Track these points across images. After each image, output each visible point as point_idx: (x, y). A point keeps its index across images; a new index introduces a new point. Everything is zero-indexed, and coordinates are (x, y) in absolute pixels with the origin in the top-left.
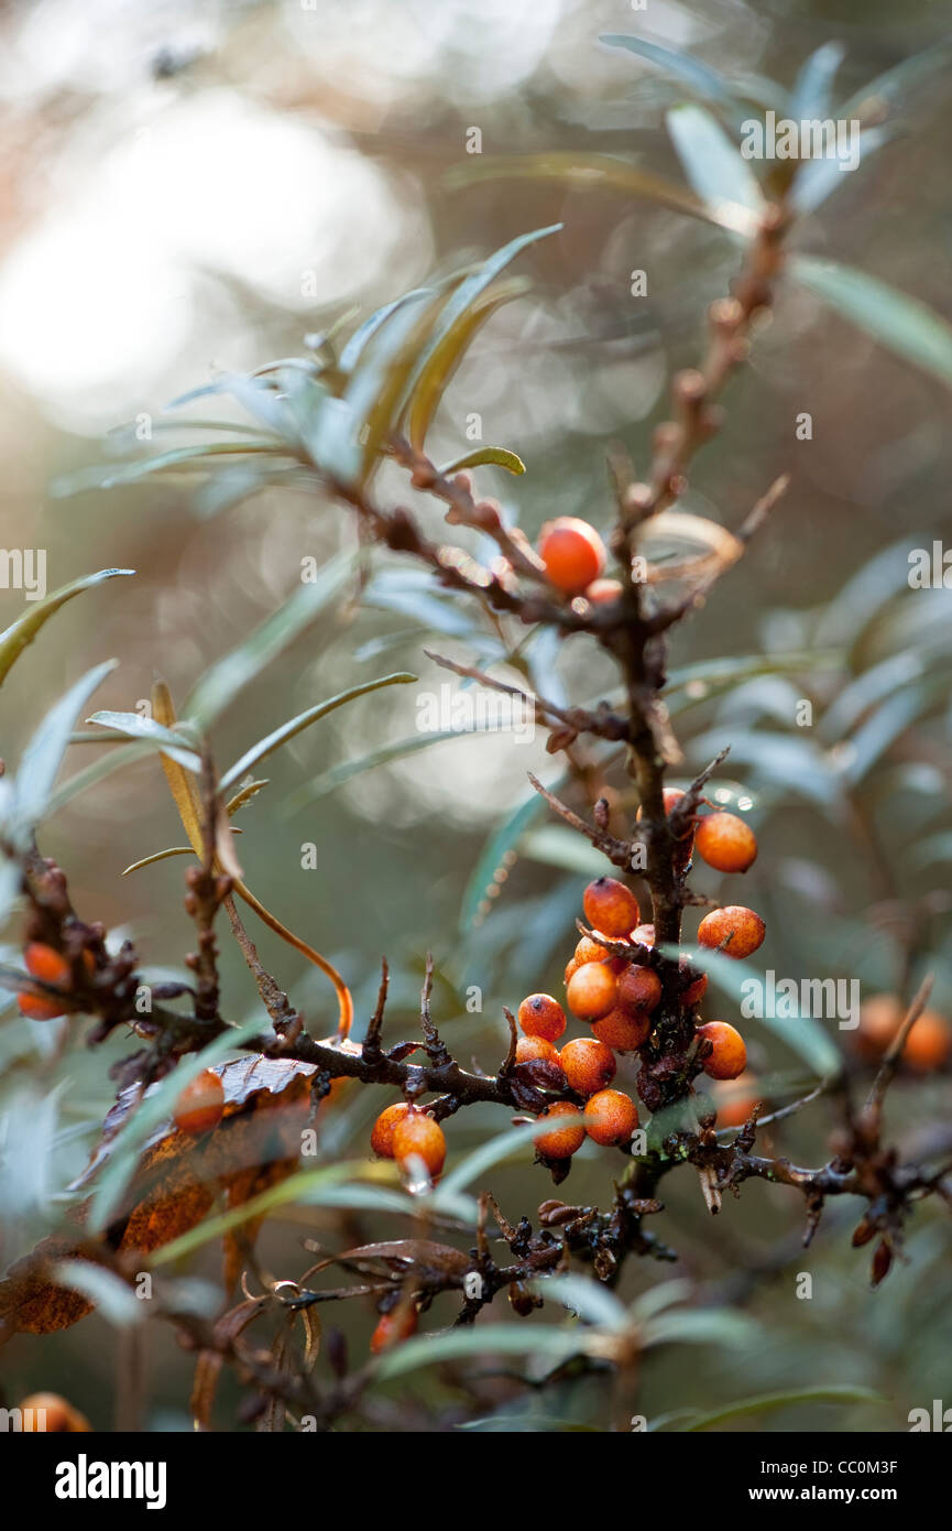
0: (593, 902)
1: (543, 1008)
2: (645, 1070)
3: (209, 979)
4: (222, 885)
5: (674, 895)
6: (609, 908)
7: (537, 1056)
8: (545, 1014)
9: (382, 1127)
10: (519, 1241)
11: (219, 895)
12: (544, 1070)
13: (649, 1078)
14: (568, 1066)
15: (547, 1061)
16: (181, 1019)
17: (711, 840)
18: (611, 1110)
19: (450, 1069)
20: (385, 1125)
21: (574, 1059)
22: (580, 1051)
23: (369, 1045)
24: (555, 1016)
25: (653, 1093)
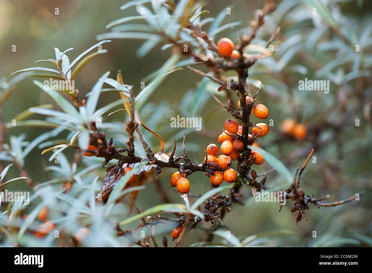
0: (228, 125)
1: (214, 148)
2: (239, 164)
3: (132, 147)
4: (136, 125)
5: (248, 124)
6: (232, 127)
7: (212, 161)
8: (214, 150)
9: (173, 178)
10: (207, 206)
11: (134, 128)
12: (214, 165)
13: (240, 166)
14: (220, 163)
15: (215, 162)
16: (125, 157)
17: (258, 112)
18: (231, 175)
19: (190, 164)
20: (174, 178)
21: (221, 161)
22: (223, 159)
23: (171, 160)
24: (216, 150)
25: (241, 170)
